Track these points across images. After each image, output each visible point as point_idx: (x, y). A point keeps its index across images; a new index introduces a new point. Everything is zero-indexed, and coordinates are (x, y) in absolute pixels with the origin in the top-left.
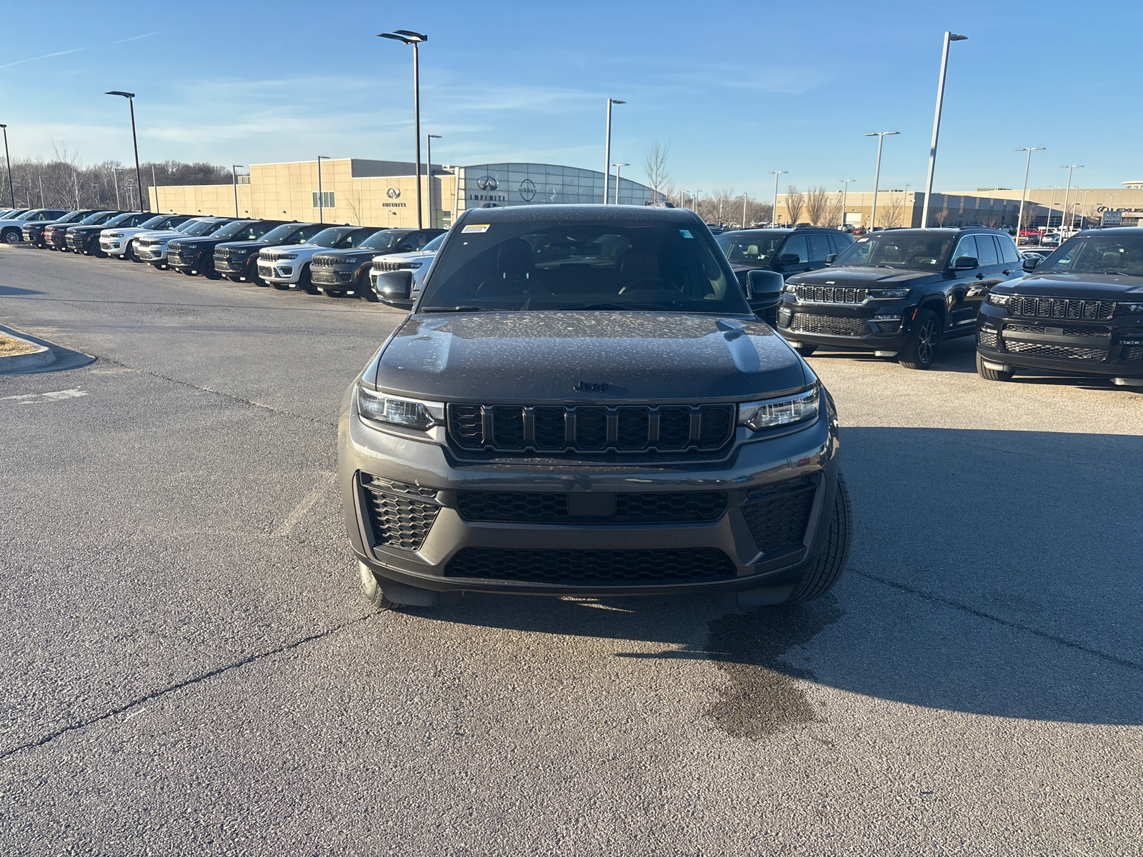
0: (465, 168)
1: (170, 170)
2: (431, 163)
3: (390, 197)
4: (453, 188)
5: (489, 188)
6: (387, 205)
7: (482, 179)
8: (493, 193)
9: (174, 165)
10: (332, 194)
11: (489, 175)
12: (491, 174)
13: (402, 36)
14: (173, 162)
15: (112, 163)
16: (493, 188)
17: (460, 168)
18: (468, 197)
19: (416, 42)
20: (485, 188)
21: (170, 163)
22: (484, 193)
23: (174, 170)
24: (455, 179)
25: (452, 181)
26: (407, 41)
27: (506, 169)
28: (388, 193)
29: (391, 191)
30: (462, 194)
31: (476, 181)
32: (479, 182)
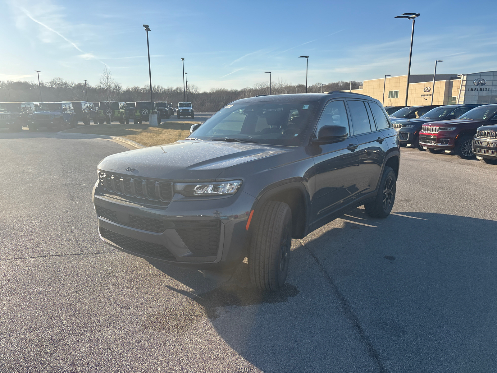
0: (467, 75)
1: (340, 85)
2: (436, 74)
3: (425, 92)
4: (459, 85)
5: (480, 84)
6: (423, 96)
7: (476, 80)
8: (482, 87)
9: (342, 83)
10: (397, 92)
11: (481, 78)
12: (482, 77)
13: (407, 16)
14: (341, 82)
15: (319, 83)
16: (482, 84)
17: (464, 75)
18: (467, 90)
19: (414, 18)
20: (478, 85)
21: (340, 82)
22: (477, 87)
23: (341, 85)
24: (461, 81)
25: (459, 82)
26: (410, 18)
27: (492, 74)
28: (424, 90)
29: (426, 89)
30: (464, 88)
31: (472, 82)
32: (475, 82)
